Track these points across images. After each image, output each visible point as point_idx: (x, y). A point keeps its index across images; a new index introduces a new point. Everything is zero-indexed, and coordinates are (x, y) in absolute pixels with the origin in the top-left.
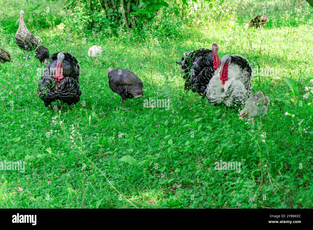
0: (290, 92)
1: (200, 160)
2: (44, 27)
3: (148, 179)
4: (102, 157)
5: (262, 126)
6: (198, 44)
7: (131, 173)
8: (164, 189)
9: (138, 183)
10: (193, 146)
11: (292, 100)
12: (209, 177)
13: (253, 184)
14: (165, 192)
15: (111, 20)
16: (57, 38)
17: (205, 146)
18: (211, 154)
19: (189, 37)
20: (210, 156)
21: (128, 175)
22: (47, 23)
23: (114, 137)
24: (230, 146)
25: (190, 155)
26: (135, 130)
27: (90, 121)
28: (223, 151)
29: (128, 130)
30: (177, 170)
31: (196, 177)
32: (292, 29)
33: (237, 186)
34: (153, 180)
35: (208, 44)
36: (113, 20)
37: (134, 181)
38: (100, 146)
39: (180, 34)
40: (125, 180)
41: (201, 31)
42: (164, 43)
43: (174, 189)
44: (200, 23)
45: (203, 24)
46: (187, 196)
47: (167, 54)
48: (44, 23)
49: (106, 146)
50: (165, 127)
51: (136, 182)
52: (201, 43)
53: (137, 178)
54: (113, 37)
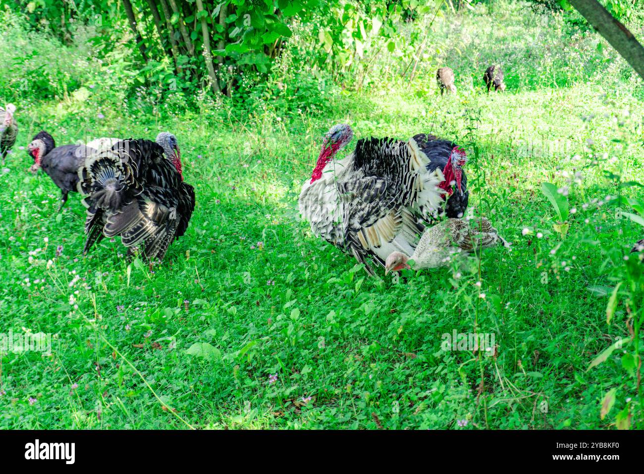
0: (553, 214)
1: (357, 348)
2: (46, 97)
3: (244, 389)
4: (151, 348)
5: (478, 265)
6: (366, 125)
7: (208, 377)
8: (277, 409)
9: (222, 398)
10: (342, 322)
11: (556, 228)
12: (374, 381)
13: (465, 392)
14: (277, 414)
15: (184, 78)
16: (71, 117)
17: (367, 320)
18: (380, 336)
19: (347, 110)
20: (379, 340)
21: (201, 382)
22: (52, 87)
23: (180, 310)
24: (421, 319)
25: (336, 338)
26: (224, 293)
27: (129, 277)
28: (405, 329)
29: (209, 294)
30: (306, 370)
31: (347, 382)
32: (561, 92)
33: (433, 399)
34: (255, 390)
35: (386, 124)
36: (187, 78)
37: (214, 393)
38: (148, 326)
39: (328, 105)
40: (196, 393)
41: (371, 99)
42: (294, 123)
43: (297, 408)
44: (369, 84)
45: (376, 84)
46: (325, 421)
47: (300, 146)
48: (46, 89)
49: (160, 326)
50: (288, 285)
51: (217, 397)
52: (372, 122)
53: (219, 387)
54: (189, 114)
